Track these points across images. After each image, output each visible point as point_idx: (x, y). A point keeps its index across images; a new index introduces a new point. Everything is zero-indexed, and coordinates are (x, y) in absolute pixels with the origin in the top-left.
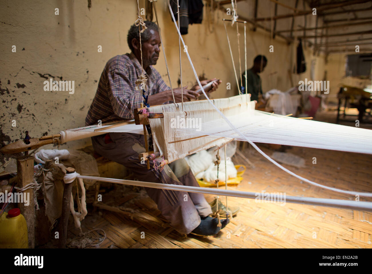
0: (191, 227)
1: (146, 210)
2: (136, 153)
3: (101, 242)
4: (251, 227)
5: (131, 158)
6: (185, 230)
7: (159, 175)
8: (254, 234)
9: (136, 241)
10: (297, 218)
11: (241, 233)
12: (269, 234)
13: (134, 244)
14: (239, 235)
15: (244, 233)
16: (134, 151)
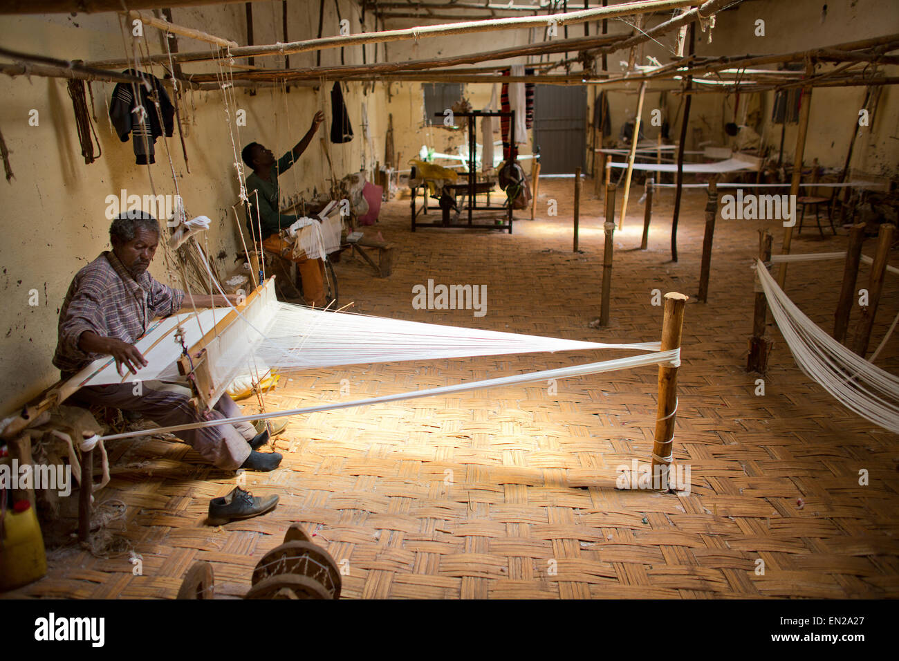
0: (241, 458)
1: (158, 458)
2: (153, 391)
3: (124, 511)
4: (307, 438)
5: (146, 399)
6: (236, 464)
7: (189, 411)
8: (313, 444)
9: (170, 496)
10: (357, 413)
11: (296, 448)
12: (328, 439)
13: (170, 500)
14: (295, 451)
15: (300, 448)
16: (148, 389)
